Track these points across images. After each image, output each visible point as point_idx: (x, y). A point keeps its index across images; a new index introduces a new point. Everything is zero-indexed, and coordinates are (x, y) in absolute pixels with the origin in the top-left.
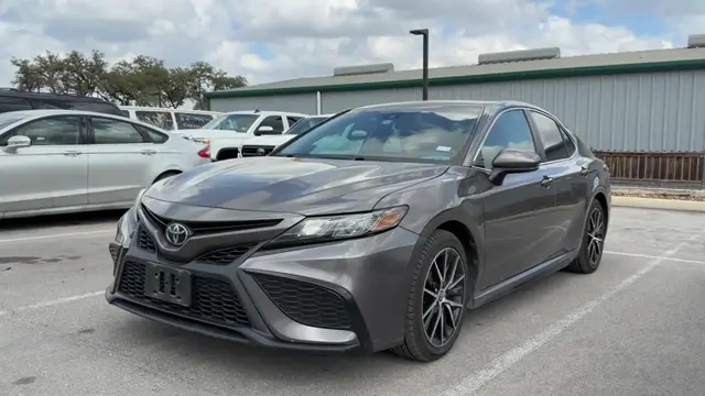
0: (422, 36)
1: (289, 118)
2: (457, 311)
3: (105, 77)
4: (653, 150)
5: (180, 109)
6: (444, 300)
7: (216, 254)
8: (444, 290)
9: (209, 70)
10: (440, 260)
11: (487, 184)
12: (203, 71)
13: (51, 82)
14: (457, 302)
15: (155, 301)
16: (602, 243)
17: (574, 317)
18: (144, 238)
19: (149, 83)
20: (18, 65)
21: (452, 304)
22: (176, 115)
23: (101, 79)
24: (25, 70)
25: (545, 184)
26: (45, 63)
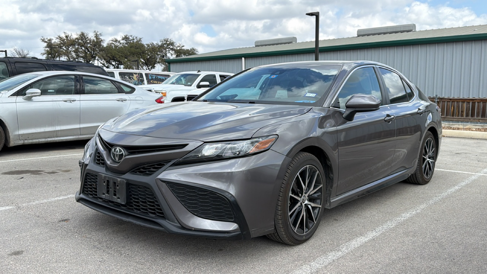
0: (315, 17)
1: (221, 76)
2: (316, 211)
3: (103, 49)
4: (481, 97)
5: (153, 71)
6: (306, 202)
7: (144, 168)
8: (307, 195)
9: (172, 44)
10: (303, 174)
11: (341, 120)
12: (168, 45)
13: (67, 54)
14: (317, 204)
15: (105, 201)
16: (434, 163)
17: (406, 215)
18: (99, 157)
19: (133, 54)
20: (46, 42)
21: (313, 205)
22: (146, 75)
23: (99, 51)
24: (50, 45)
25: (388, 120)
26: (63, 40)
